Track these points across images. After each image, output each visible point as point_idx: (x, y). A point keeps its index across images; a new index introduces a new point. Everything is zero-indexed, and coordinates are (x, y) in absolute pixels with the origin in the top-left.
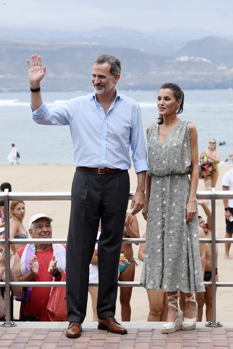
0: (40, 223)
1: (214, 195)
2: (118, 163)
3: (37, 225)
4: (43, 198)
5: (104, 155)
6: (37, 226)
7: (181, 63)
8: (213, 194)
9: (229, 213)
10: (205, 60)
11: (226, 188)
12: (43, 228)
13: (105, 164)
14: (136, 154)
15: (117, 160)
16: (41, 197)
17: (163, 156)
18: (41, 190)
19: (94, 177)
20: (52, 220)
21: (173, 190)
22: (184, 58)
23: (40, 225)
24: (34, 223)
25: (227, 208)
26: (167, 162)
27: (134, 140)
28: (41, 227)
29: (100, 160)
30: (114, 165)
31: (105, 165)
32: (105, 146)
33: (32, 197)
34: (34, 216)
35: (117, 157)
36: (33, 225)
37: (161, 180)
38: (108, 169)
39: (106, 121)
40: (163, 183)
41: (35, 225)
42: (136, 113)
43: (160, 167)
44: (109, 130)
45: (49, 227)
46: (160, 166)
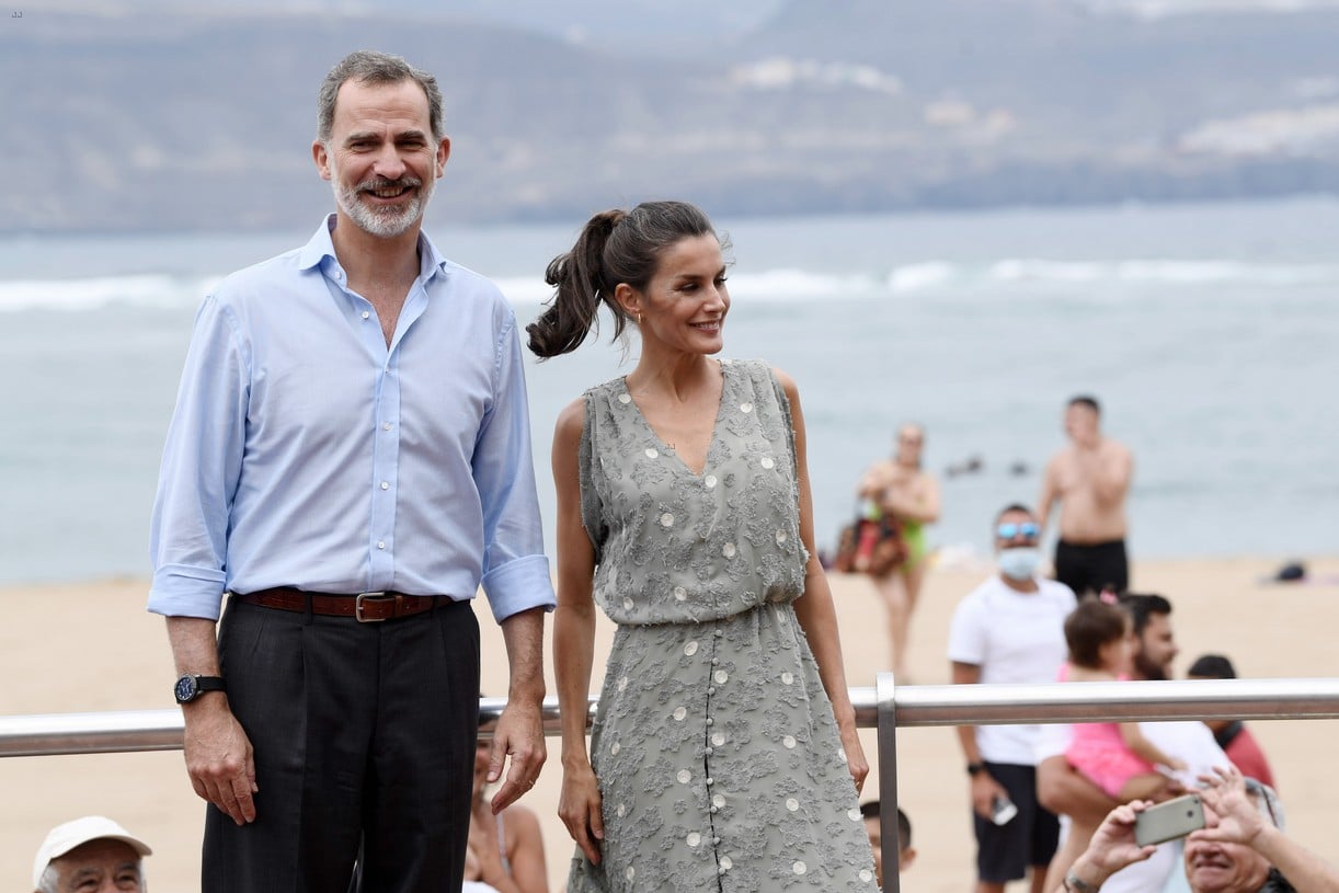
0: (91, 865)
1: (889, 706)
2: (441, 568)
3: (75, 872)
4: (86, 745)
5: (386, 534)
6: (74, 880)
7: (757, 97)
8: (884, 704)
9: (988, 787)
10: (867, 77)
11: (968, 672)
12: (103, 888)
13: (388, 573)
14: (502, 526)
15: (438, 555)
16: (78, 740)
17: (720, 523)
18: (102, 705)
19: (335, 637)
20: (148, 852)
21: (779, 677)
22: (772, 73)
23: (86, 873)
24: (59, 863)
25: (977, 761)
26: (743, 547)
27: (495, 464)
28: (90, 883)
29: (367, 557)
30: (425, 576)
31: (388, 580)
32: (393, 491)
33: (36, 741)
34: (60, 828)
35: (441, 540)
36: (54, 874)
37: (710, 637)
38: (399, 597)
39: (395, 373)
40: (718, 648)
41: (62, 875)
42: (508, 341)
43: (713, 577)
44: (409, 416)
45: (130, 883)
46: (711, 570)
